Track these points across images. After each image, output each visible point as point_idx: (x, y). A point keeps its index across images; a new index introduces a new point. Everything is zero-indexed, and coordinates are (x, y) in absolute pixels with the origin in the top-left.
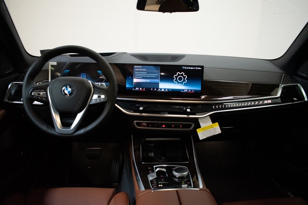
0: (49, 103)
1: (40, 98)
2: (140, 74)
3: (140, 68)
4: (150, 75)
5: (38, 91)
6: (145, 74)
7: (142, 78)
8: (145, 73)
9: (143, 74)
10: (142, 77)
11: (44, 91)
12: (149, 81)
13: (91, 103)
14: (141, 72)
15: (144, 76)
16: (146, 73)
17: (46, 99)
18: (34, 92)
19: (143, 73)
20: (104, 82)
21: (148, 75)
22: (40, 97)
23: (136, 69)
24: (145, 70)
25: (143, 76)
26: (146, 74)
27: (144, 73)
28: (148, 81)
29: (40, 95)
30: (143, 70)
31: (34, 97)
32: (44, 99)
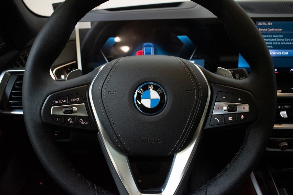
0: (97, 130)
1: (72, 122)
2: (269, 40)
3: (270, 27)
4: (289, 40)
5: (65, 101)
6: (279, 38)
7: (271, 47)
8: (280, 36)
9: (274, 38)
10: (272, 45)
11: (79, 99)
12: (287, 53)
13: (208, 126)
14: (270, 34)
15: (276, 43)
16: (282, 36)
17: (89, 122)
18: (55, 105)
19: (274, 36)
20: (193, 59)
21: (285, 42)
22: (73, 117)
23: (261, 30)
24: (279, 30)
25: (274, 43)
26: (282, 40)
27: (277, 36)
28: (285, 53)
29: (71, 112)
30: (276, 30)
31: (57, 119)
32: (82, 122)
